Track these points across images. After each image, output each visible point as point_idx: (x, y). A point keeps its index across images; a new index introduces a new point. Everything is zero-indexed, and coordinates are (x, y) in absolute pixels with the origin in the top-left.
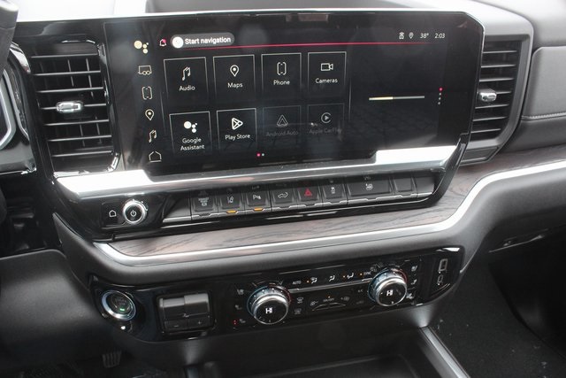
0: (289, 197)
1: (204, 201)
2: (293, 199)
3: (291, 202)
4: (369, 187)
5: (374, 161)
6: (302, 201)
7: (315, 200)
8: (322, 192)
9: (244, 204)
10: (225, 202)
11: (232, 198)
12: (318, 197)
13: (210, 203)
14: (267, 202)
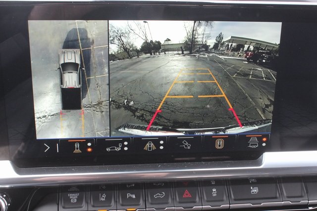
0: (166, 197)
1: (74, 197)
2: (170, 200)
3: (167, 203)
4: (255, 190)
5: (260, 164)
6: (180, 202)
7: (195, 202)
8: (202, 193)
9: (116, 202)
10: (96, 199)
11: (104, 196)
12: (197, 199)
13: (80, 200)
14: (141, 202)
